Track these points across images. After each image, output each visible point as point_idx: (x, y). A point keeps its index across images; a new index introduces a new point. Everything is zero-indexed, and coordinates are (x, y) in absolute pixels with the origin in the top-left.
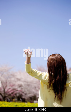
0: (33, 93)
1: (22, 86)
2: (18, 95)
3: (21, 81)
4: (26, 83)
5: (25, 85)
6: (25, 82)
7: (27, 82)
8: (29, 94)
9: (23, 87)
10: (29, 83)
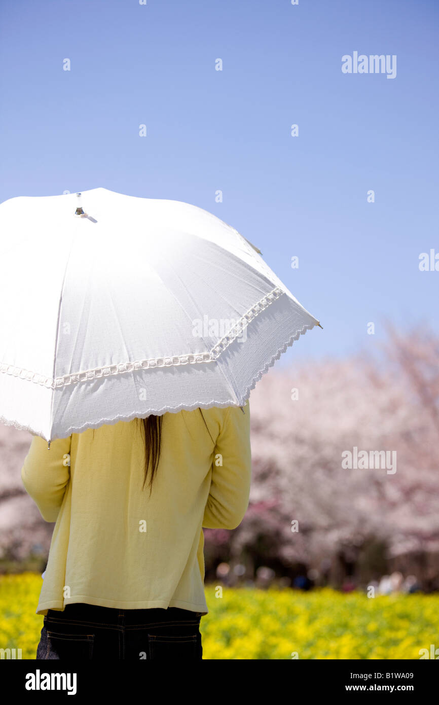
0: (362, 521)
1: (278, 472)
2: (246, 537)
3: (272, 436)
4: (303, 451)
5: (298, 462)
6: (299, 440)
7: (316, 446)
8: (327, 529)
9: (283, 482)
10: (328, 452)
